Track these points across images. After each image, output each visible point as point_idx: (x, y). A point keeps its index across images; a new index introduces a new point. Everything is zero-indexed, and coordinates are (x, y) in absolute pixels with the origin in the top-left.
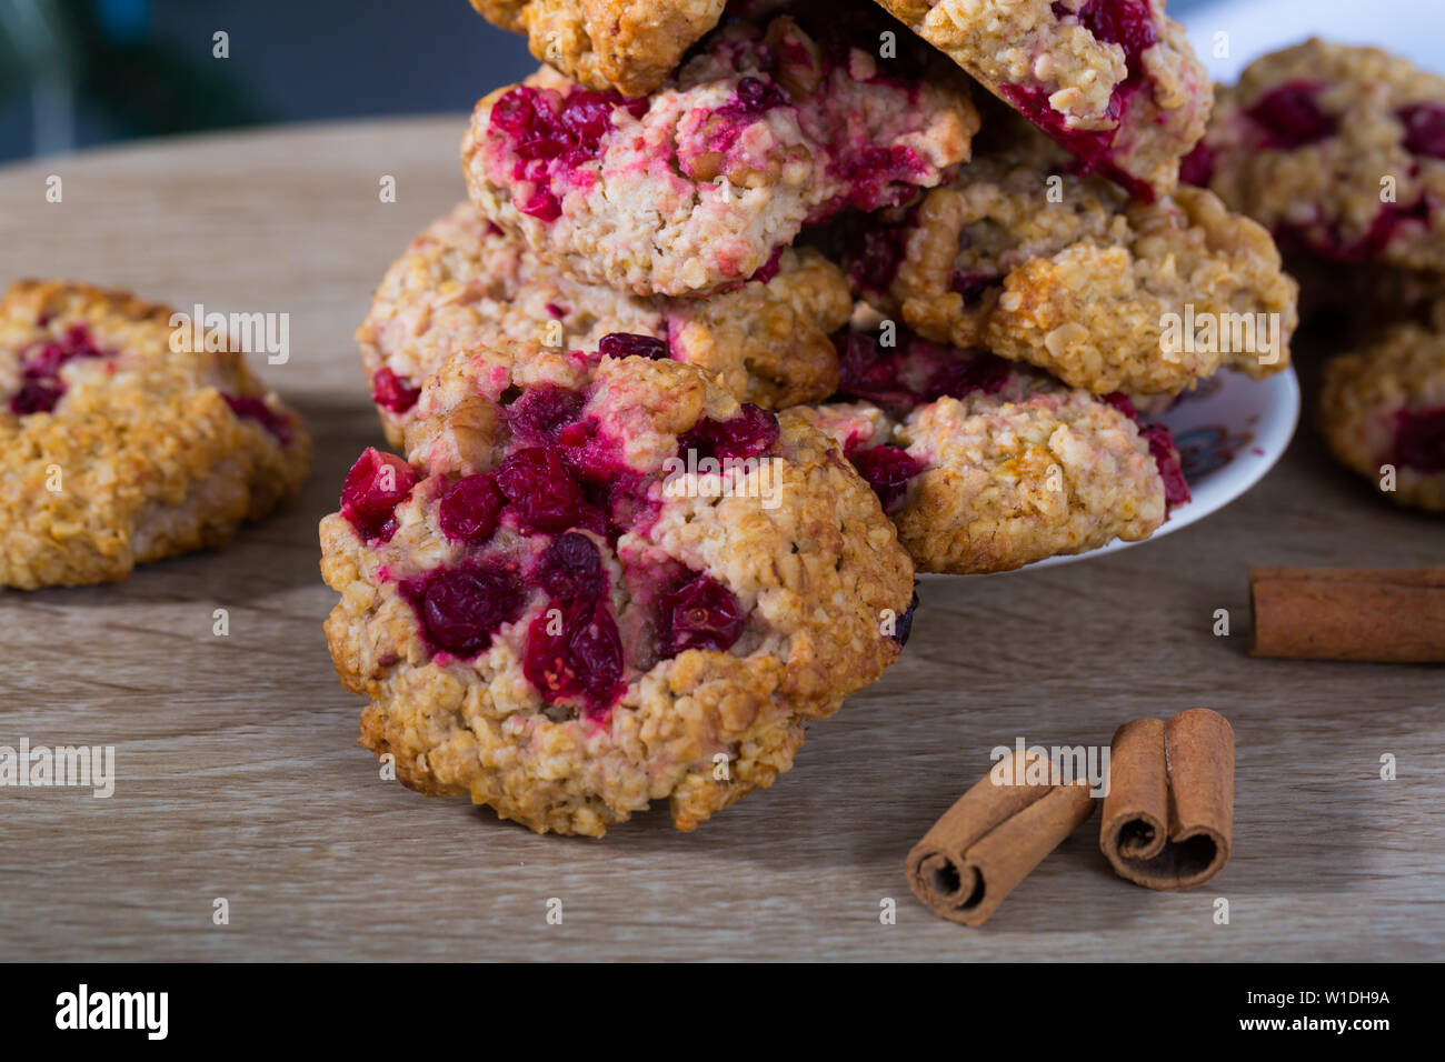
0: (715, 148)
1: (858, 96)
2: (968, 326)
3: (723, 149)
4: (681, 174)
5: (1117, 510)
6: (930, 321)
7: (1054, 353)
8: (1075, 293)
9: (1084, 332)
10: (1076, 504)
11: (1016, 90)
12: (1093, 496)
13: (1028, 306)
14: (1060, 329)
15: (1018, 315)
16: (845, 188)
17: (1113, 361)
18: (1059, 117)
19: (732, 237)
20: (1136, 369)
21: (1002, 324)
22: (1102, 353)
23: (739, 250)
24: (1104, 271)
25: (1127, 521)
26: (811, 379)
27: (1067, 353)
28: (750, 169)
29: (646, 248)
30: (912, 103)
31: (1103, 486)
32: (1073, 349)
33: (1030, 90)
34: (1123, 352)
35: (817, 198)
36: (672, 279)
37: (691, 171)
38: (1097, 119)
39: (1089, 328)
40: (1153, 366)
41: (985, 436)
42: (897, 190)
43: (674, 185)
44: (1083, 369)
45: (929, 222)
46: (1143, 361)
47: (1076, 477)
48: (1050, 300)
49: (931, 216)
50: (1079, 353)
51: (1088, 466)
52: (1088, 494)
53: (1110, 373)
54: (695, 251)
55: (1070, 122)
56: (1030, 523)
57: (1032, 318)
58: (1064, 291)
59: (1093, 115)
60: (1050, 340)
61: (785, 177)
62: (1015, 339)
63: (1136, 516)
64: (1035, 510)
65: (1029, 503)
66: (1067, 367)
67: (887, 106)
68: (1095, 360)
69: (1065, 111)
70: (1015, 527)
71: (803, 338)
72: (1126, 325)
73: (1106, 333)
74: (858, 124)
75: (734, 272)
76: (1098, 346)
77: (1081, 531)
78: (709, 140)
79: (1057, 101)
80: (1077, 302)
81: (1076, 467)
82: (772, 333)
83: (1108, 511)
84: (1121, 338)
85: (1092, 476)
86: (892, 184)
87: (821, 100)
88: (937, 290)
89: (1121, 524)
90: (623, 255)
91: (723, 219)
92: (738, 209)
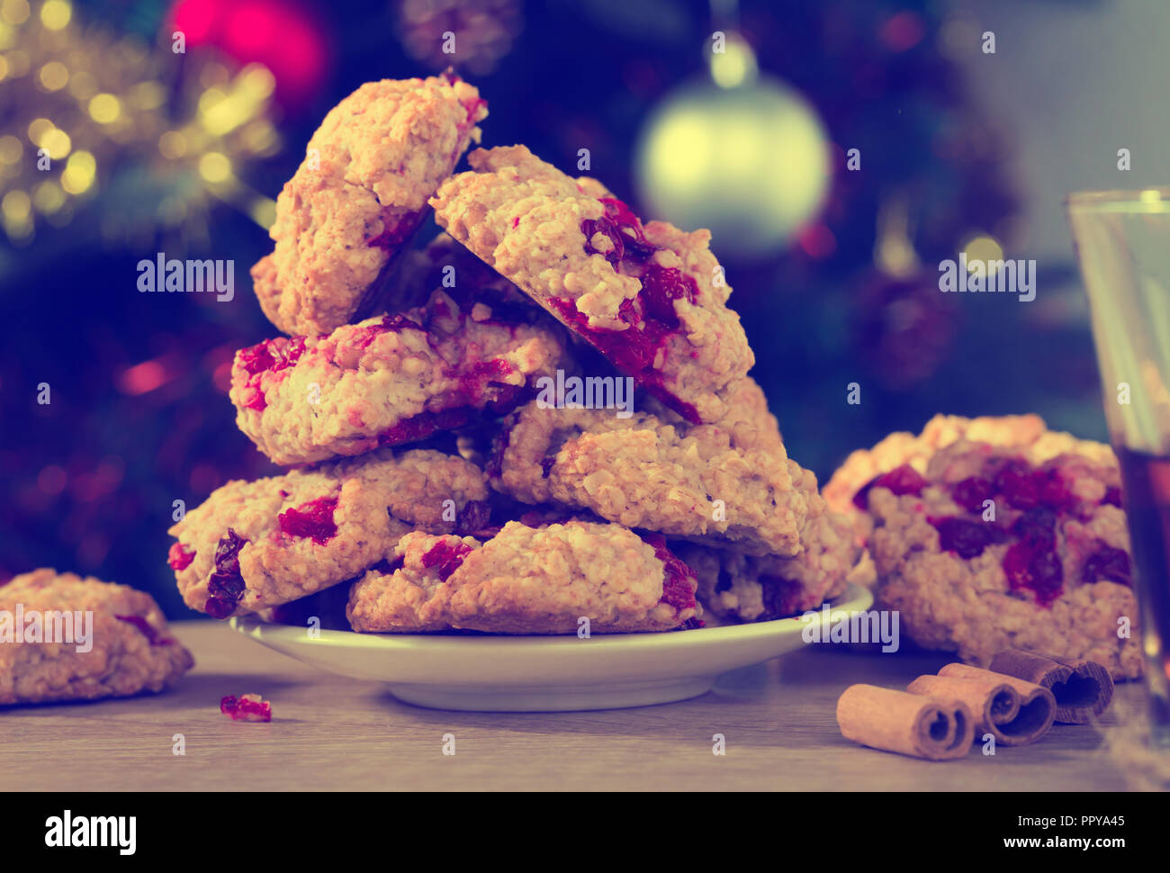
0: (358, 347)
1: (479, 334)
2: (542, 483)
3: (363, 348)
4: (332, 362)
5: (611, 583)
6: (521, 486)
7: (590, 491)
8: (609, 453)
9: (611, 477)
10: (579, 575)
11: (556, 301)
12: (592, 571)
13: (573, 458)
14: (595, 474)
15: (566, 465)
16: (454, 384)
17: (633, 499)
18: (584, 318)
19: (358, 398)
20: (650, 506)
21: (557, 474)
22: (625, 493)
23: (361, 406)
24: (634, 442)
25: (621, 593)
26: (431, 519)
27: (599, 491)
28: (376, 357)
29: (309, 414)
30: (513, 336)
31: (600, 565)
32: (603, 488)
33: (565, 300)
34: (639, 493)
35: (434, 388)
36: (321, 433)
37: (340, 361)
38: (611, 319)
39: (616, 475)
40: (662, 504)
41: (527, 538)
42: (496, 390)
43: (327, 369)
44: (612, 504)
45: (525, 419)
46: (656, 502)
47: (580, 556)
48: (587, 454)
49: (527, 415)
50: (607, 491)
51: (590, 550)
52: (588, 568)
53: (633, 508)
54: (335, 410)
55: (592, 321)
56: (539, 580)
57: (574, 466)
58: (598, 449)
59: (607, 316)
60: (587, 482)
61: (403, 368)
62: (565, 484)
63: (627, 590)
64: (543, 572)
65: (539, 567)
66: (599, 502)
67: (498, 340)
68: (621, 500)
69: (587, 312)
70: (526, 582)
71: (431, 495)
72: (644, 476)
73: (627, 478)
74: (473, 349)
75: (359, 423)
76: (623, 488)
77: (582, 594)
78: (355, 343)
79: (581, 305)
80: (609, 458)
81: (580, 549)
82: (409, 490)
83: (604, 584)
84: (640, 484)
85: (592, 557)
86: (491, 384)
87: (456, 340)
88: (526, 463)
89: (617, 595)
90: (296, 421)
91: (353, 387)
92: (365, 381)
